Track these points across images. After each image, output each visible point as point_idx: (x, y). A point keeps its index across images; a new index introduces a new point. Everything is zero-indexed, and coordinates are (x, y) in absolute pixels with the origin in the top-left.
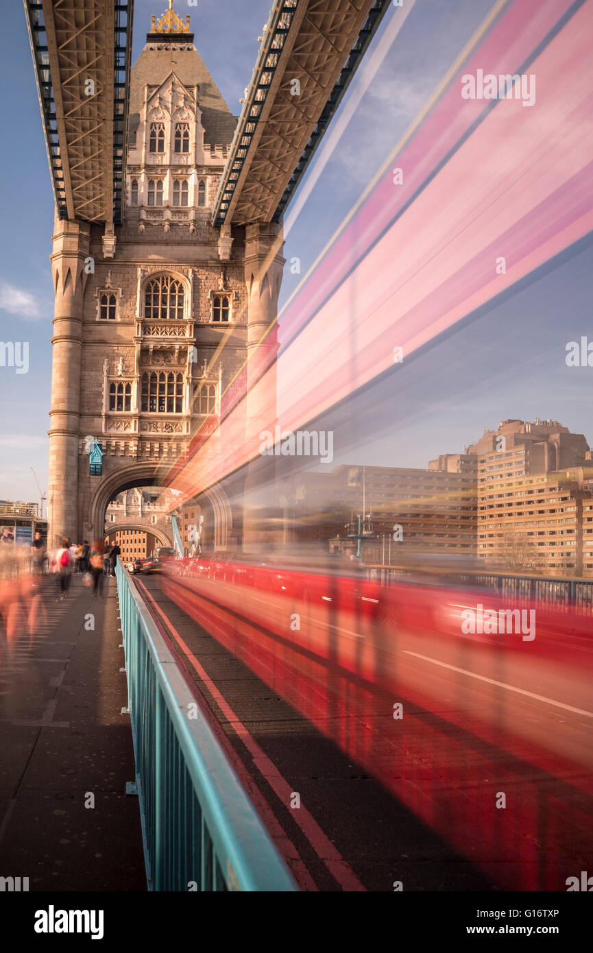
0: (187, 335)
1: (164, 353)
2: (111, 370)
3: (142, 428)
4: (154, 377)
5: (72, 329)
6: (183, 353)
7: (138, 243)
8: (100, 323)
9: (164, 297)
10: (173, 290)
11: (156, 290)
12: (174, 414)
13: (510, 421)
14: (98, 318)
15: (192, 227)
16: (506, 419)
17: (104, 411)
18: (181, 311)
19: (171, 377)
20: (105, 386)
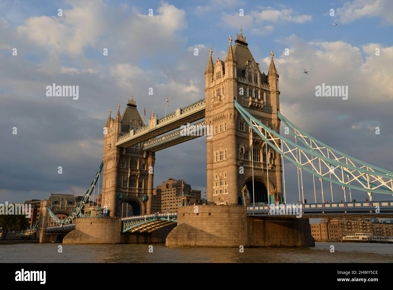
0: (139, 172)
1: (134, 176)
2: (124, 178)
3: (129, 191)
4: (131, 180)
5: (117, 169)
6: (138, 176)
7: (129, 152)
8: (122, 168)
9: (134, 164)
10: (135, 163)
11: (132, 162)
12: (135, 188)
13: (170, 179)
14: (121, 167)
15: (139, 150)
16: (169, 178)
17: (122, 187)
18: (137, 167)
19: (135, 180)
20: (122, 181)
